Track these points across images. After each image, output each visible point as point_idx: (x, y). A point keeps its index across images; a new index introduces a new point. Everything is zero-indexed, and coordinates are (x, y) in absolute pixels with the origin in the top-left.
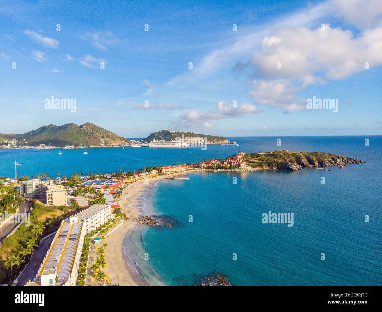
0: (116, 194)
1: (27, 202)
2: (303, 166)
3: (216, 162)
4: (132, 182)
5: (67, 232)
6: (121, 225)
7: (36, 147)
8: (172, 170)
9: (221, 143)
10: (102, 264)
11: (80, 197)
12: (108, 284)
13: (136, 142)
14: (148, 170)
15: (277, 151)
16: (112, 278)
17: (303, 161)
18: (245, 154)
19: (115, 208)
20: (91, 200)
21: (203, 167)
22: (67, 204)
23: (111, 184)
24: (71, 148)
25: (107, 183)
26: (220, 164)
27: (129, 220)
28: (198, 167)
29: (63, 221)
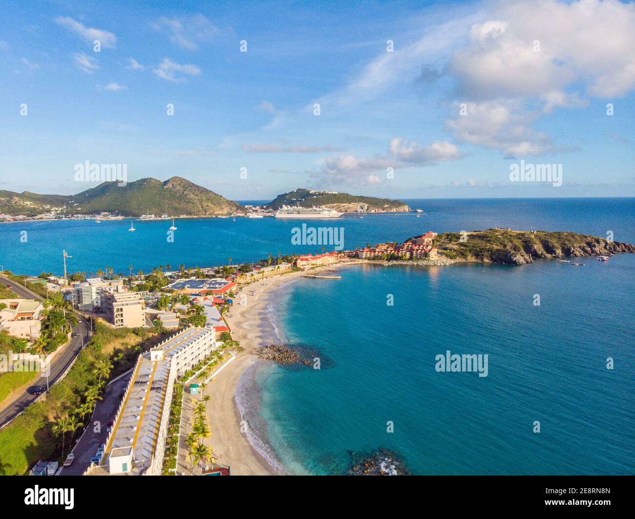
0: (224, 304)
1: (84, 321)
2: (536, 256)
3: (388, 248)
4: (249, 283)
5: (147, 375)
6: (231, 361)
7: (95, 216)
8: (314, 262)
9: (395, 210)
10: (202, 433)
11: (166, 310)
12: (213, 464)
13: (254, 209)
14: (275, 262)
15: (491, 230)
16: (218, 454)
17: (536, 247)
18: (436, 234)
19: (222, 332)
20: (182, 317)
21: (364, 257)
22: (145, 324)
23: (216, 288)
24: (150, 219)
25: (208, 286)
26: (393, 252)
27: (245, 352)
28: (357, 256)
29: (141, 356)
